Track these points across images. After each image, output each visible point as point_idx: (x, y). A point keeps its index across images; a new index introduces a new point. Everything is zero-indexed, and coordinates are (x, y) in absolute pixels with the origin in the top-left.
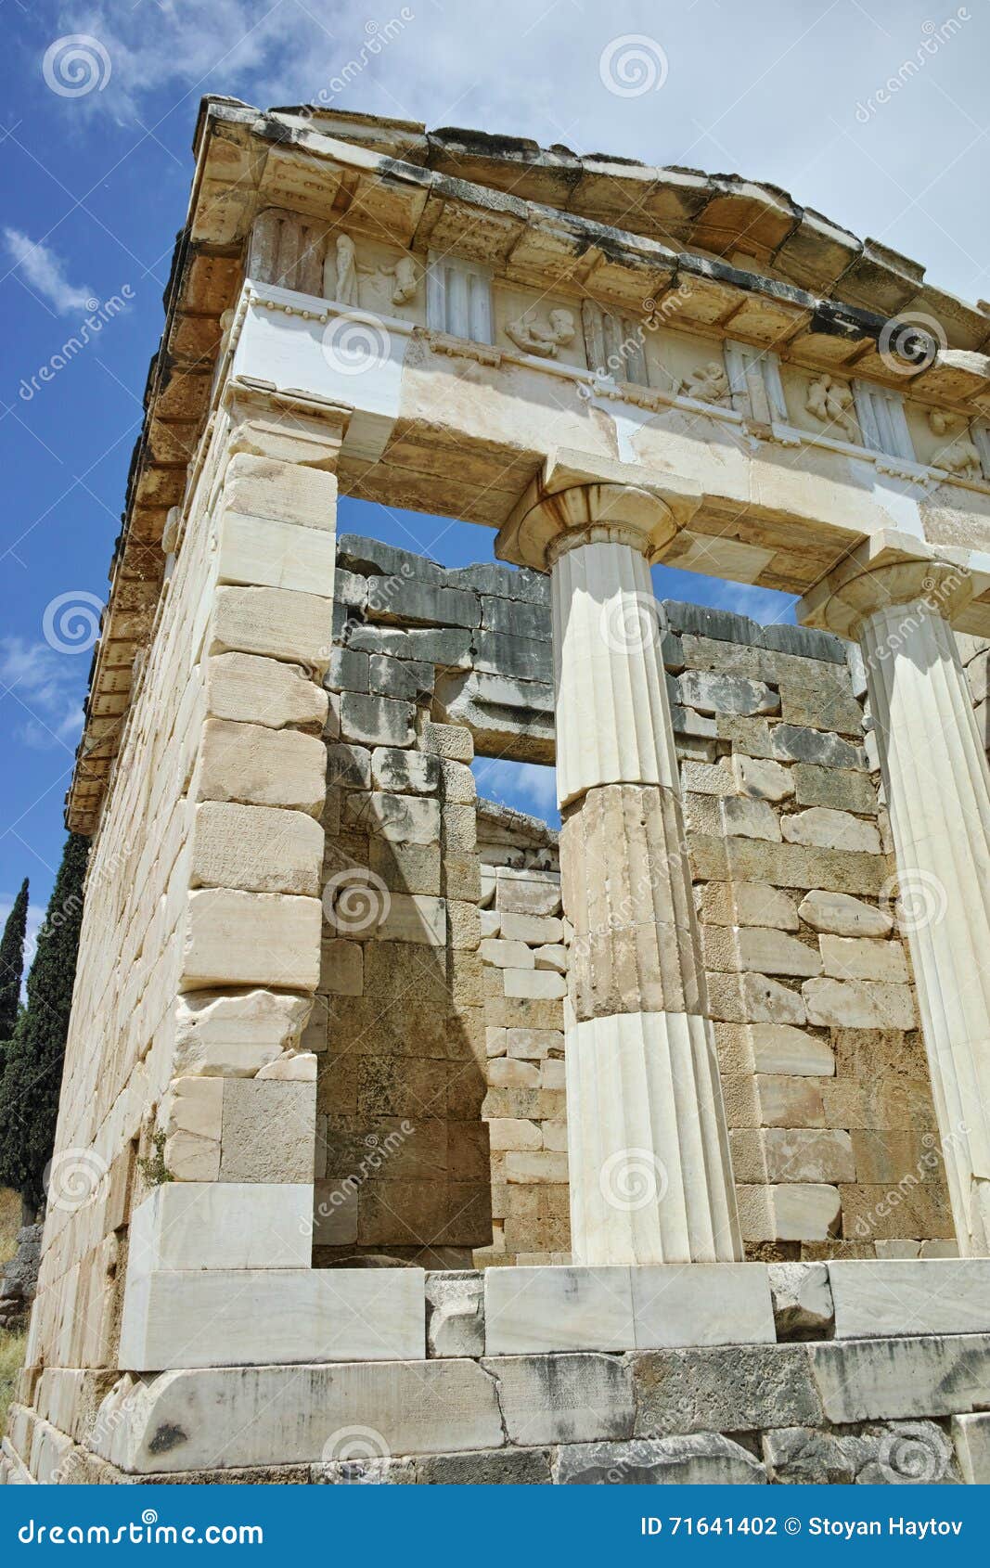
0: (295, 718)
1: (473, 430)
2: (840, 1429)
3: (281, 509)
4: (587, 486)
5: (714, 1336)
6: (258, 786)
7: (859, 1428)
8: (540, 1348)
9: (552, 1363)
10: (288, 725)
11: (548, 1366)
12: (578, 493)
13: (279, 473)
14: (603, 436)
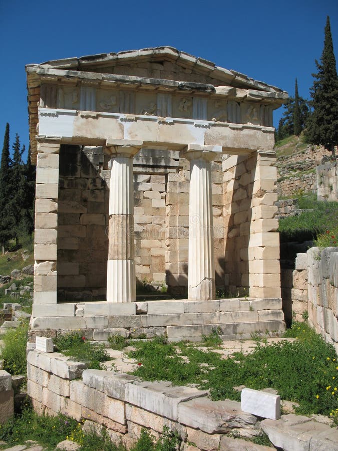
0: (51, 210)
1: (89, 136)
2: (145, 328)
3: (48, 165)
4: (115, 146)
5: (124, 314)
6: (45, 225)
7: (148, 327)
8: (93, 315)
9: (94, 317)
10: (50, 212)
11: (94, 318)
12: (113, 148)
13: (47, 156)
14: (121, 131)
